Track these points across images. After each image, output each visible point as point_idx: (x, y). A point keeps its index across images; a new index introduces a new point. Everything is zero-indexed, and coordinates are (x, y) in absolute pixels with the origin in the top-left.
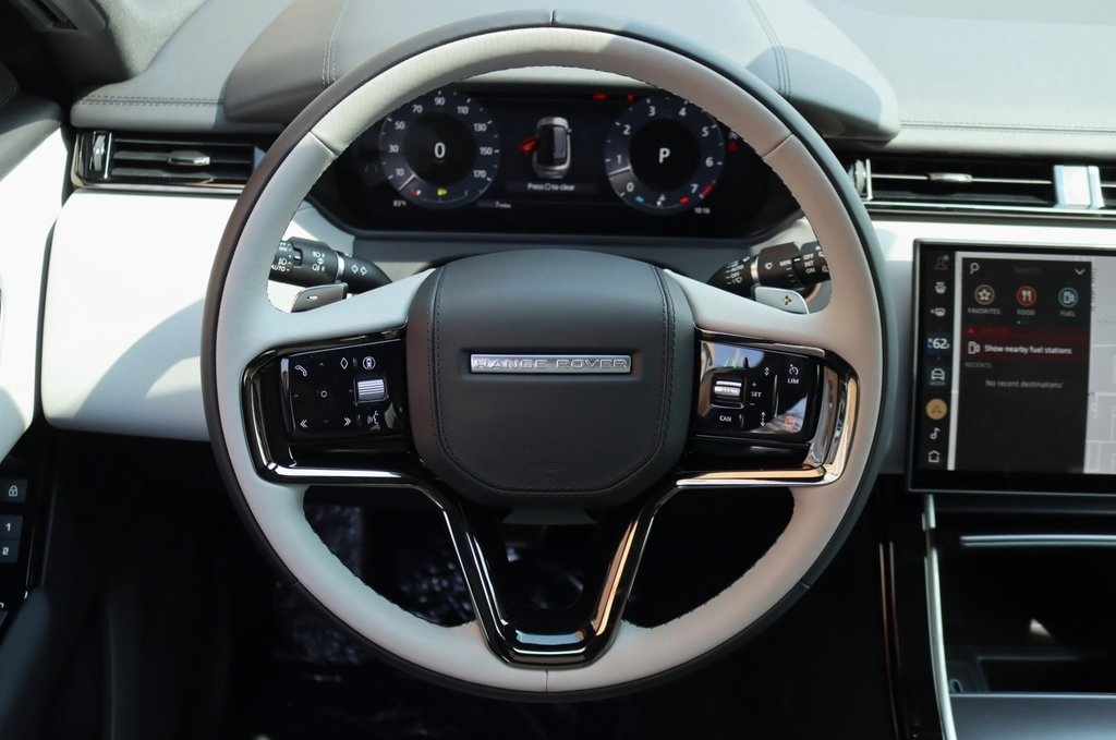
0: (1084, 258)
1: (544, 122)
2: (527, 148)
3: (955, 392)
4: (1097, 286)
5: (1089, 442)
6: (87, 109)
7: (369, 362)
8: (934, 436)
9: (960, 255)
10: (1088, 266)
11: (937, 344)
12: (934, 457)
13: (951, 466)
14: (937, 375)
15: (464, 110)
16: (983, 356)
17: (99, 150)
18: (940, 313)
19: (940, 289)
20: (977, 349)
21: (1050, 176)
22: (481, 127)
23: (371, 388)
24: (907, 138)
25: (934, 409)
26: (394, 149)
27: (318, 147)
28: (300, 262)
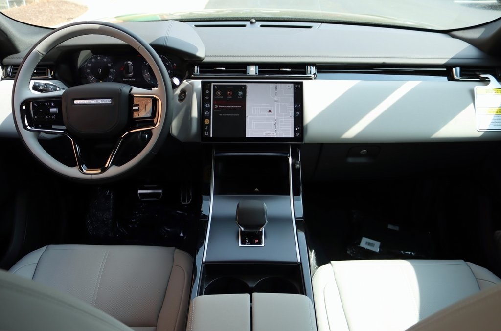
0: (244, 84)
1: (126, 62)
2: (122, 69)
3: (212, 117)
4: (248, 90)
5: (247, 129)
6: (7, 60)
7: (53, 104)
8: (206, 128)
9: (212, 84)
10: (246, 85)
11: (206, 105)
12: (207, 134)
13: (211, 136)
14: (207, 113)
15: (105, 60)
16: (218, 108)
17: (9, 70)
18: (207, 98)
19: (208, 92)
20: (217, 106)
21: (246, 68)
22: (110, 65)
23: (53, 110)
24: (206, 60)
25: (206, 122)
26: (88, 71)
27: (36, 52)
28: (46, 87)
